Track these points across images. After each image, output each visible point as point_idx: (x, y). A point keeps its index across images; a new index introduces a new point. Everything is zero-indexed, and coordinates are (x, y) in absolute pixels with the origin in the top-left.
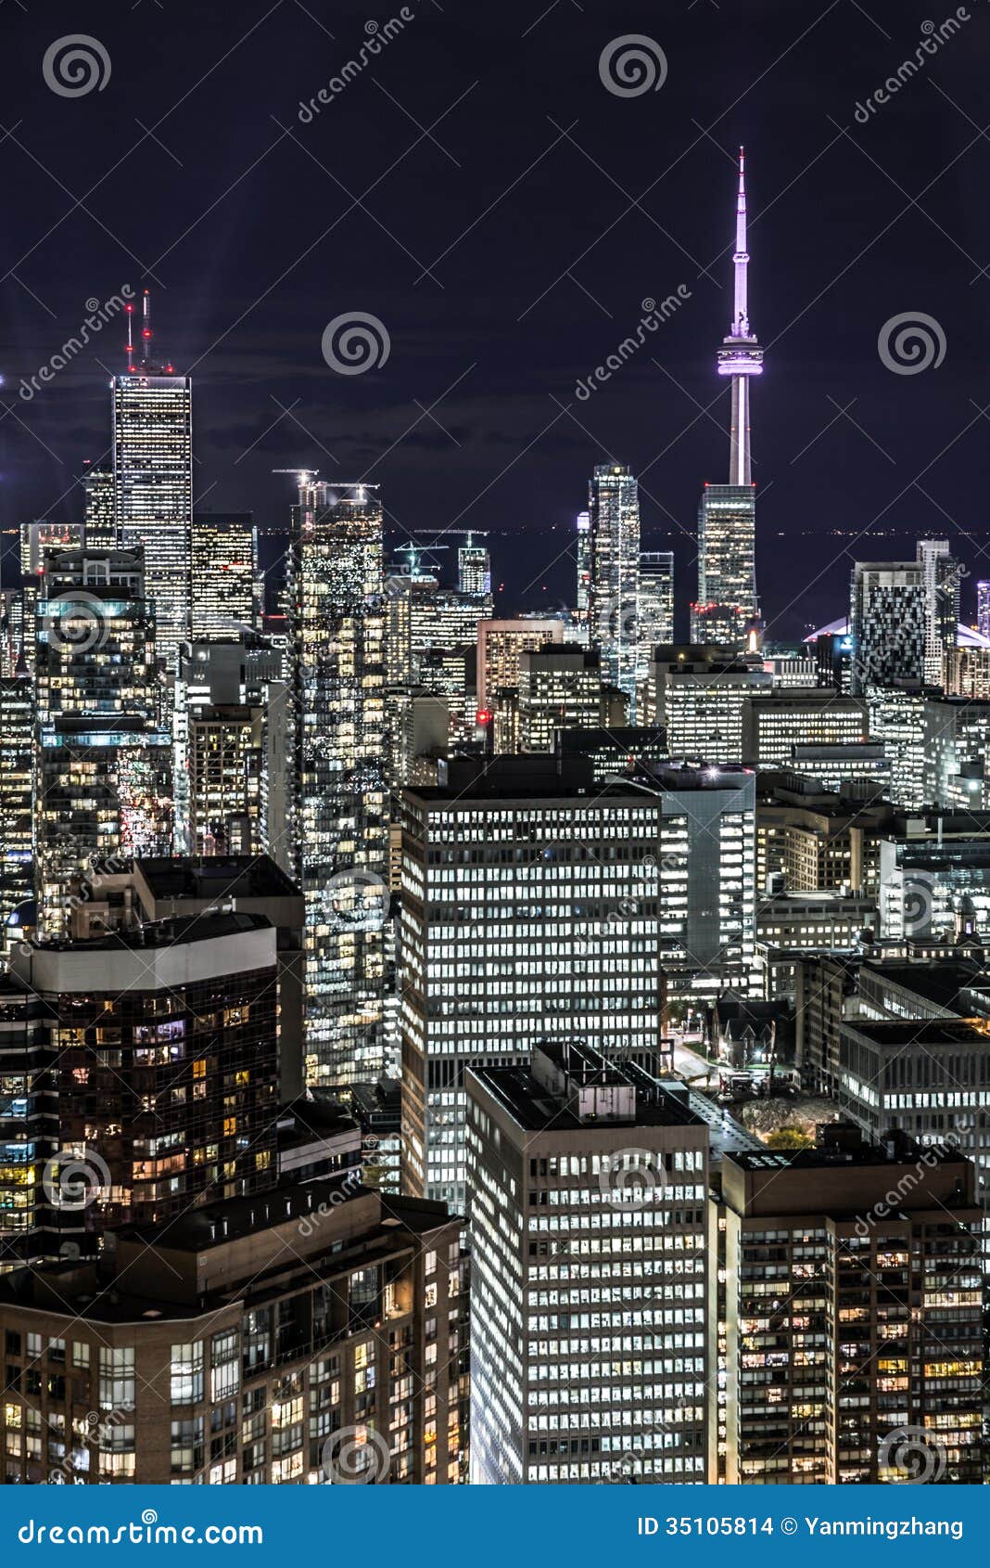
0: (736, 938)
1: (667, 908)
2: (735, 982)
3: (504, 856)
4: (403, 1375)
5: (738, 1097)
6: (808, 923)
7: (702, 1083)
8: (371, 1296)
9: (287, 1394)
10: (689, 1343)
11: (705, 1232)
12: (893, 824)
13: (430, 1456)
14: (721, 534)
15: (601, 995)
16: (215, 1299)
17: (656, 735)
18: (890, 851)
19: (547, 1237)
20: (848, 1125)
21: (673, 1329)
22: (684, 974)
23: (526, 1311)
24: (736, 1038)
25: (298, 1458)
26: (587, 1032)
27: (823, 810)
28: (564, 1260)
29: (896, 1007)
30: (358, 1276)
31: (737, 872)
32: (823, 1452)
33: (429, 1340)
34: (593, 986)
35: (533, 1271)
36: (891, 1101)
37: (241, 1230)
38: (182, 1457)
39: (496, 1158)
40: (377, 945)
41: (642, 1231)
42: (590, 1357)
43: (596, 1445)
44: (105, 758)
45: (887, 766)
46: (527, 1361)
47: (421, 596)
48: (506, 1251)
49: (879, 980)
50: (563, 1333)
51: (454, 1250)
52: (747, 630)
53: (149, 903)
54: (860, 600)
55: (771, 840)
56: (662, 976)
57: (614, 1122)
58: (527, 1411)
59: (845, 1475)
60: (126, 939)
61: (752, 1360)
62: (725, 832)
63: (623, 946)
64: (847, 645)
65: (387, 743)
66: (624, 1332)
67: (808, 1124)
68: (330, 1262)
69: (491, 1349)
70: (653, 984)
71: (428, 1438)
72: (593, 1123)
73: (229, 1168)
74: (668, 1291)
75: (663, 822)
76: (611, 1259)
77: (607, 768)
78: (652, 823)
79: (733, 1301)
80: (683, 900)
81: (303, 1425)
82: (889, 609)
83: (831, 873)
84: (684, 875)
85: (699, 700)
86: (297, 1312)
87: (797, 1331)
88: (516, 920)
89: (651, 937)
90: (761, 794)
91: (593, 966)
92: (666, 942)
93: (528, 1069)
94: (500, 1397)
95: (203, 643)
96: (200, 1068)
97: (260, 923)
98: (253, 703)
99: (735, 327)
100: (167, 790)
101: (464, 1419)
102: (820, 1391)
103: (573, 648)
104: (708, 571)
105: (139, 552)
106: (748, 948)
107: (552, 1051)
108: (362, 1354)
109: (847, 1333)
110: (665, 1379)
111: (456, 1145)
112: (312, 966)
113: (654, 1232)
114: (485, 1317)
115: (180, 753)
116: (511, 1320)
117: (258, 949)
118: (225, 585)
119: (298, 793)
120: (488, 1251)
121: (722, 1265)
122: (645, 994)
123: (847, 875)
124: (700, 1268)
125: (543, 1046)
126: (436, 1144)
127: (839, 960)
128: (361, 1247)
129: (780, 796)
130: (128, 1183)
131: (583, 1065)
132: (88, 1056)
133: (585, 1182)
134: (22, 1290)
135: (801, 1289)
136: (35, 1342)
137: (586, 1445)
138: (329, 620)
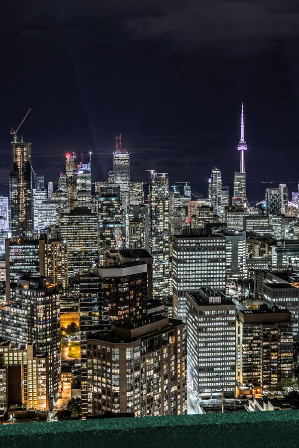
0: (242, 266)
1: (227, 260)
2: (241, 275)
3: (193, 249)
4: (173, 355)
5: (242, 300)
6: (257, 263)
7: (235, 296)
8: (167, 339)
9: (150, 358)
10: (232, 349)
11: (235, 327)
12: (275, 243)
13: (179, 371)
14: (238, 183)
15: (214, 278)
16: (135, 339)
17: (225, 224)
18: (274, 248)
19: (203, 327)
20: (265, 305)
21: (228, 346)
22: (231, 274)
23: (198, 342)
24: (242, 287)
25: (152, 371)
26: (211, 286)
27: (260, 240)
28: (206, 332)
29: (275, 281)
30: (164, 335)
31: (242, 253)
32: (260, 371)
33: (179, 348)
34: (212, 276)
35: (200, 334)
36: (274, 300)
37: (140, 325)
38: (129, 370)
39: (193, 311)
40: (168, 267)
41: (222, 326)
42: (212, 352)
43: (213, 369)
44: (112, 229)
45: (273, 231)
46: (199, 352)
47: (176, 196)
48: (194, 330)
49: (272, 275)
50: (206, 347)
51: (184, 330)
52: (244, 203)
53: (121, 258)
54: (268, 196)
55: (249, 246)
56: (226, 274)
57: (217, 304)
58: (199, 362)
59: (264, 376)
60: (116, 266)
61: (245, 352)
62: (239, 244)
63: (218, 268)
64: (265, 206)
65: (170, 226)
66: (218, 347)
67: (257, 305)
68: (158, 332)
69: (191, 350)
70: (225, 276)
71: (178, 367)
72: (212, 304)
73: (138, 313)
74: (228, 339)
75: (226, 242)
76: (216, 332)
77: (215, 231)
78: (224, 242)
79: (241, 341)
80: (231, 258)
81: (153, 364)
82: (274, 198)
83: (261, 253)
84: (231, 253)
85: (234, 217)
86: (152, 342)
87: (254, 347)
88: (196, 262)
89: (224, 266)
90: (247, 237)
91: (212, 272)
92: (227, 267)
93: (199, 293)
94: (193, 360)
95: (131, 206)
96: (132, 292)
97: (144, 263)
98: (142, 218)
99: (241, 140)
100: (125, 236)
101: (186, 364)
102: (259, 359)
103: (208, 206)
104: (236, 190)
105: (119, 188)
106: (244, 268)
107: (204, 289)
108: (165, 351)
109: (265, 347)
110: (227, 356)
111: (184, 308)
112: (154, 272)
113: (225, 326)
114: (190, 343)
115: (127, 228)
116: (195, 344)
117: (143, 268)
118: (136, 194)
119: (151, 237)
120: (191, 330)
121: (239, 333)
122: (223, 278)
123: (265, 253)
124: (234, 334)
125: (202, 288)
126: (180, 308)
127: (263, 271)
128: (164, 329)
129: (251, 237)
130: (117, 315)
131: (210, 292)
132: (109, 290)
133: (211, 316)
134: (96, 336)
135: (255, 338)
136: (99, 347)
137: (211, 369)
138: (158, 201)
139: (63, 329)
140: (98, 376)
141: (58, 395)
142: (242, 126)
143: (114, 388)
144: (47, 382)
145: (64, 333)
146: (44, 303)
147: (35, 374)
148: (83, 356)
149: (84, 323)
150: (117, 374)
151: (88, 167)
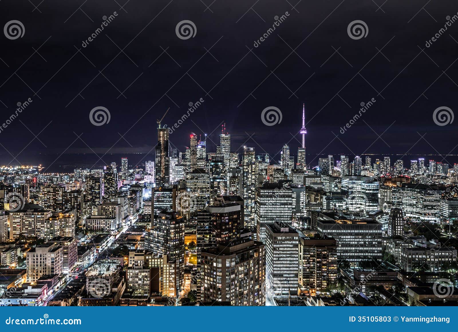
0: (303, 208)
1: (293, 204)
2: (302, 214)
3: (271, 196)
4: (257, 265)
5: (303, 229)
6: (312, 207)
7: (298, 228)
8: (253, 254)
9: (241, 266)
10: (296, 263)
11: (298, 248)
12: (325, 194)
13: (260, 276)
14: (301, 154)
15: (284, 215)
16: (232, 253)
17: (291, 181)
18: (324, 197)
19: (277, 247)
20: (318, 234)
21: (294, 261)
22: (295, 213)
23: (273, 257)
24: (302, 222)
25: (243, 275)
26: (282, 220)
27: (315, 191)
28: (279, 251)
29: (325, 218)
30: (251, 251)
31: (303, 199)
32: (314, 278)
33: (260, 260)
34: (283, 214)
35: (274, 252)
36: (324, 231)
37: (236, 244)
38: (228, 274)
39: (269, 236)
40: (254, 208)
41: (289, 247)
42: (282, 264)
43: (283, 276)
44: (219, 182)
45: (324, 186)
46: (273, 264)
47: (260, 162)
48: (271, 249)
49: (323, 214)
50: (278, 260)
51: (264, 249)
52: (304, 167)
53: (224, 201)
54: (320, 163)
55: (307, 195)
56: (292, 213)
57: (286, 232)
58: (273, 270)
59: (317, 281)
60: (221, 206)
61: (305, 265)
62: (301, 194)
63: (287, 209)
64: (318, 169)
65: (255, 181)
67: (313, 234)
68: (247, 249)
69: (269, 262)
70: (291, 214)
71: (260, 273)
72: (283, 232)
74: (293, 255)
75: (293, 192)
76: (285, 251)
77: (285, 185)
78: (291, 192)
79: (302, 257)
80: (295, 203)
81: (243, 270)
82: (324, 164)
83: (316, 200)
84: (295, 200)
85: (298, 176)
86: (243, 256)
87: (311, 262)
88: (273, 205)
89: (291, 208)
90: (306, 189)
91: (283, 211)
92: (293, 208)
93: (274, 225)
94: (270, 268)
95: (231, 168)
96: (230, 223)
97: (238, 204)
98: (238, 176)
99: (303, 127)
100: (226, 187)
101: (265, 271)
102: (314, 270)
103: (280, 169)
104: (299, 158)
105: (223, 156)
106: (304, 210)
107: (277, 223)
108: (251, 262)
109: (318, 262)
111: (264, 235)
112: (245, 210)
113: (291, 247)
114: (268, 258)
115: (228, 182)
116: (271, 258)
117: (238, 208)
118: (234, 160)
119: (243, 188)
120: (268, 249)
121: (300, 252)
122: (290, 215)
123: (318, 200)
124: (297, 252)
125: (276, 222)
126: (261, 234)
127: (317, 212)
128: (251, 247)
129: (309, 189)
130: (221, 238)
131: (282, 225)
132: (216, 221)
133: (282, 240)
134: (207, 251)
135: (312, 256)
136: (209, 258)
137: (281, 275)
138: (248, 165)
139: (186, 245)
140: (208, 276)
141: (182, 287)
142: (304, 118)
143: (218, 285)
144: (175, 279)
145: (187, 248)
146: (175, 228)
147: (168, 273)
148: (198, 263)
149: (199, 242)
150: (220, 276)
151: (204, 143)
